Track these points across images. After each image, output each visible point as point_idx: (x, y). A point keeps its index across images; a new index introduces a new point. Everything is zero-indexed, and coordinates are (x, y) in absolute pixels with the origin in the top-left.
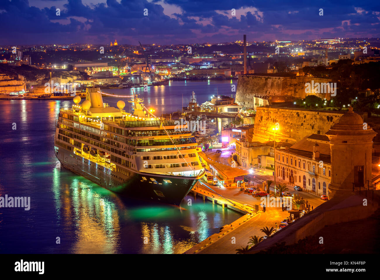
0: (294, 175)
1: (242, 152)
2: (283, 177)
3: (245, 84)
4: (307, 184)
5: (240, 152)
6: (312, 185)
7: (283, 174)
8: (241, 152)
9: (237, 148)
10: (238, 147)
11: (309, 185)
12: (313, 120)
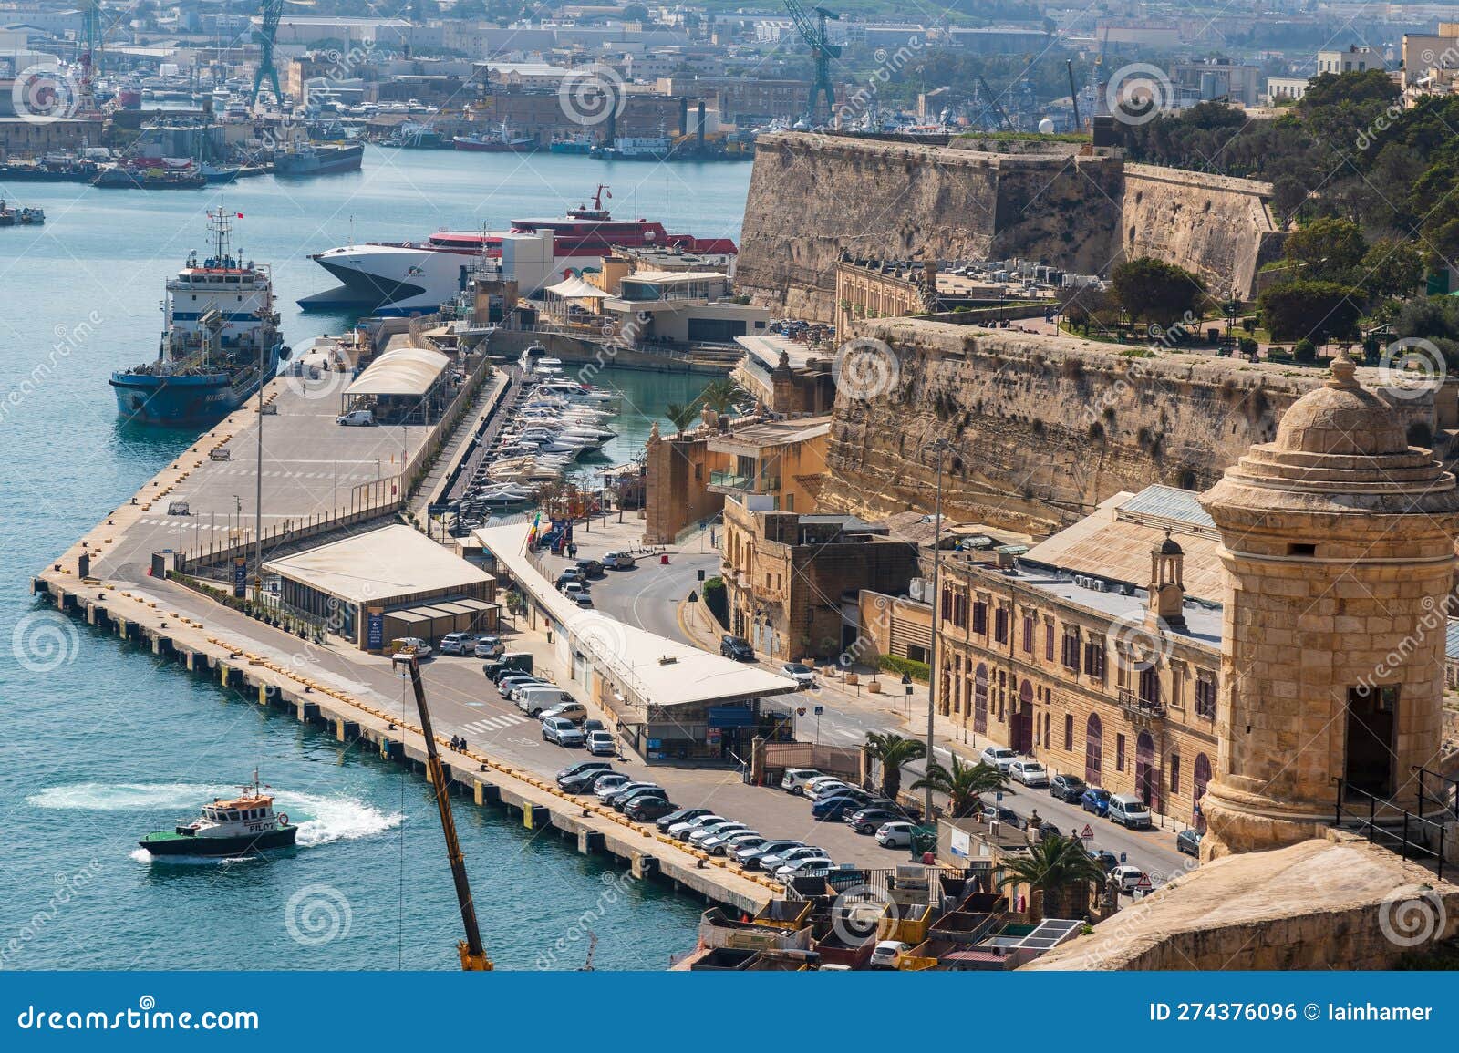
0: (1039, 708)
1: (755, 567)
2: (977, 717)
3: (791, 189)
4: (1109, 763)
5: (743, 567)
6: (1134, 766)
7: (977, 704)
8: (749, 572)
9: (730, 544)
10: (737, 541)
11: (1120, 768)
12: (1155, 407)
